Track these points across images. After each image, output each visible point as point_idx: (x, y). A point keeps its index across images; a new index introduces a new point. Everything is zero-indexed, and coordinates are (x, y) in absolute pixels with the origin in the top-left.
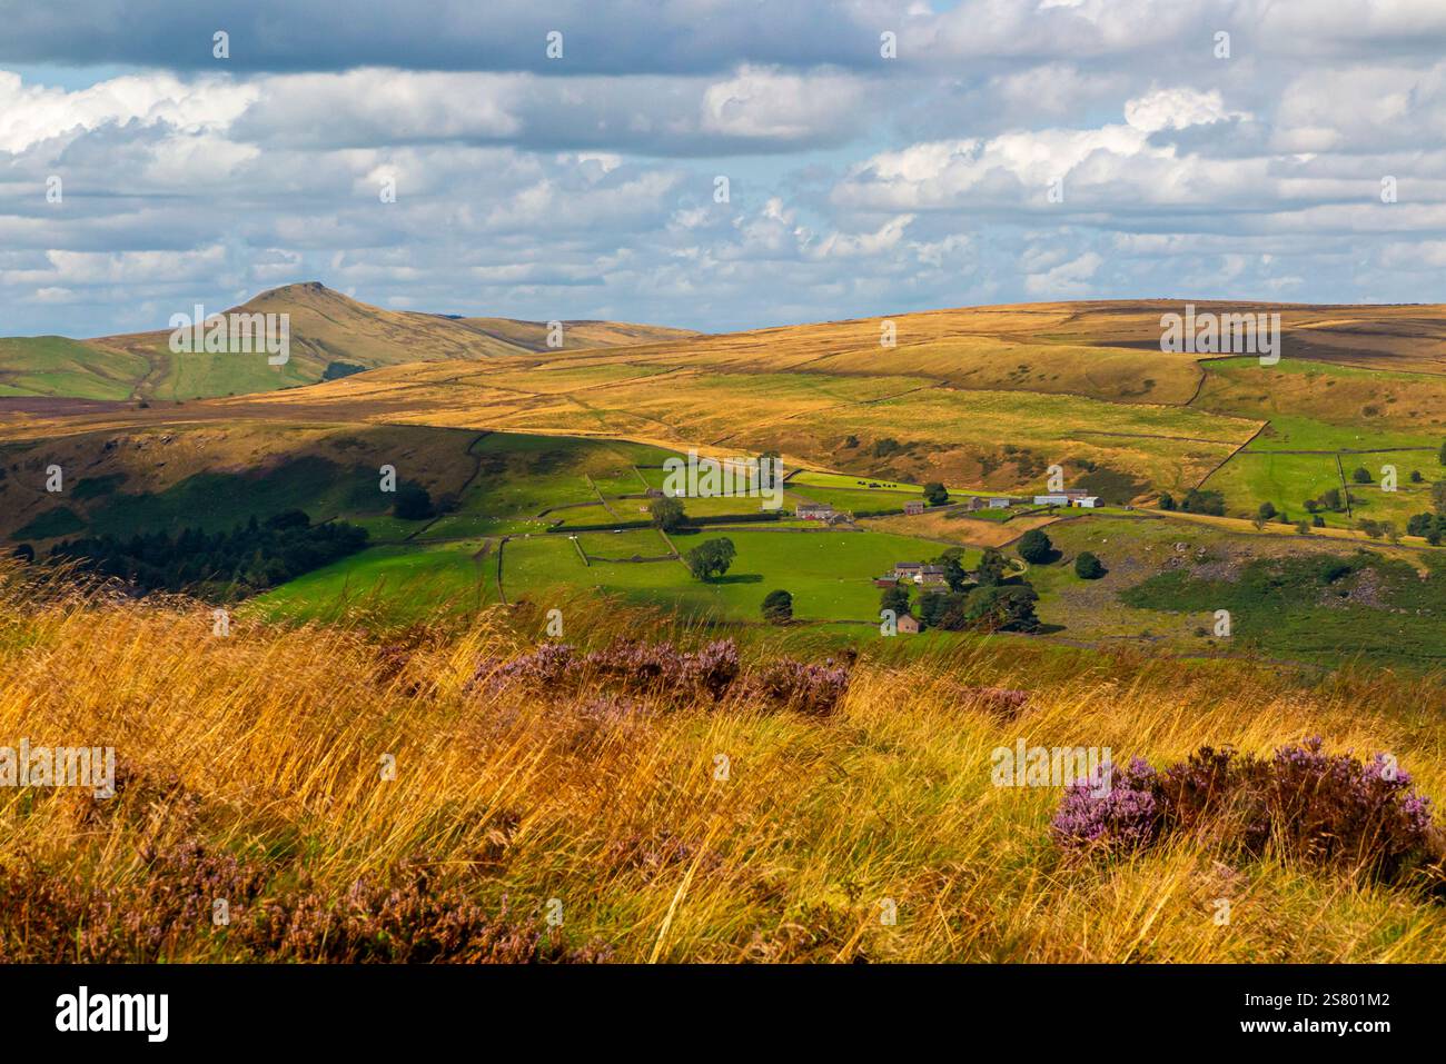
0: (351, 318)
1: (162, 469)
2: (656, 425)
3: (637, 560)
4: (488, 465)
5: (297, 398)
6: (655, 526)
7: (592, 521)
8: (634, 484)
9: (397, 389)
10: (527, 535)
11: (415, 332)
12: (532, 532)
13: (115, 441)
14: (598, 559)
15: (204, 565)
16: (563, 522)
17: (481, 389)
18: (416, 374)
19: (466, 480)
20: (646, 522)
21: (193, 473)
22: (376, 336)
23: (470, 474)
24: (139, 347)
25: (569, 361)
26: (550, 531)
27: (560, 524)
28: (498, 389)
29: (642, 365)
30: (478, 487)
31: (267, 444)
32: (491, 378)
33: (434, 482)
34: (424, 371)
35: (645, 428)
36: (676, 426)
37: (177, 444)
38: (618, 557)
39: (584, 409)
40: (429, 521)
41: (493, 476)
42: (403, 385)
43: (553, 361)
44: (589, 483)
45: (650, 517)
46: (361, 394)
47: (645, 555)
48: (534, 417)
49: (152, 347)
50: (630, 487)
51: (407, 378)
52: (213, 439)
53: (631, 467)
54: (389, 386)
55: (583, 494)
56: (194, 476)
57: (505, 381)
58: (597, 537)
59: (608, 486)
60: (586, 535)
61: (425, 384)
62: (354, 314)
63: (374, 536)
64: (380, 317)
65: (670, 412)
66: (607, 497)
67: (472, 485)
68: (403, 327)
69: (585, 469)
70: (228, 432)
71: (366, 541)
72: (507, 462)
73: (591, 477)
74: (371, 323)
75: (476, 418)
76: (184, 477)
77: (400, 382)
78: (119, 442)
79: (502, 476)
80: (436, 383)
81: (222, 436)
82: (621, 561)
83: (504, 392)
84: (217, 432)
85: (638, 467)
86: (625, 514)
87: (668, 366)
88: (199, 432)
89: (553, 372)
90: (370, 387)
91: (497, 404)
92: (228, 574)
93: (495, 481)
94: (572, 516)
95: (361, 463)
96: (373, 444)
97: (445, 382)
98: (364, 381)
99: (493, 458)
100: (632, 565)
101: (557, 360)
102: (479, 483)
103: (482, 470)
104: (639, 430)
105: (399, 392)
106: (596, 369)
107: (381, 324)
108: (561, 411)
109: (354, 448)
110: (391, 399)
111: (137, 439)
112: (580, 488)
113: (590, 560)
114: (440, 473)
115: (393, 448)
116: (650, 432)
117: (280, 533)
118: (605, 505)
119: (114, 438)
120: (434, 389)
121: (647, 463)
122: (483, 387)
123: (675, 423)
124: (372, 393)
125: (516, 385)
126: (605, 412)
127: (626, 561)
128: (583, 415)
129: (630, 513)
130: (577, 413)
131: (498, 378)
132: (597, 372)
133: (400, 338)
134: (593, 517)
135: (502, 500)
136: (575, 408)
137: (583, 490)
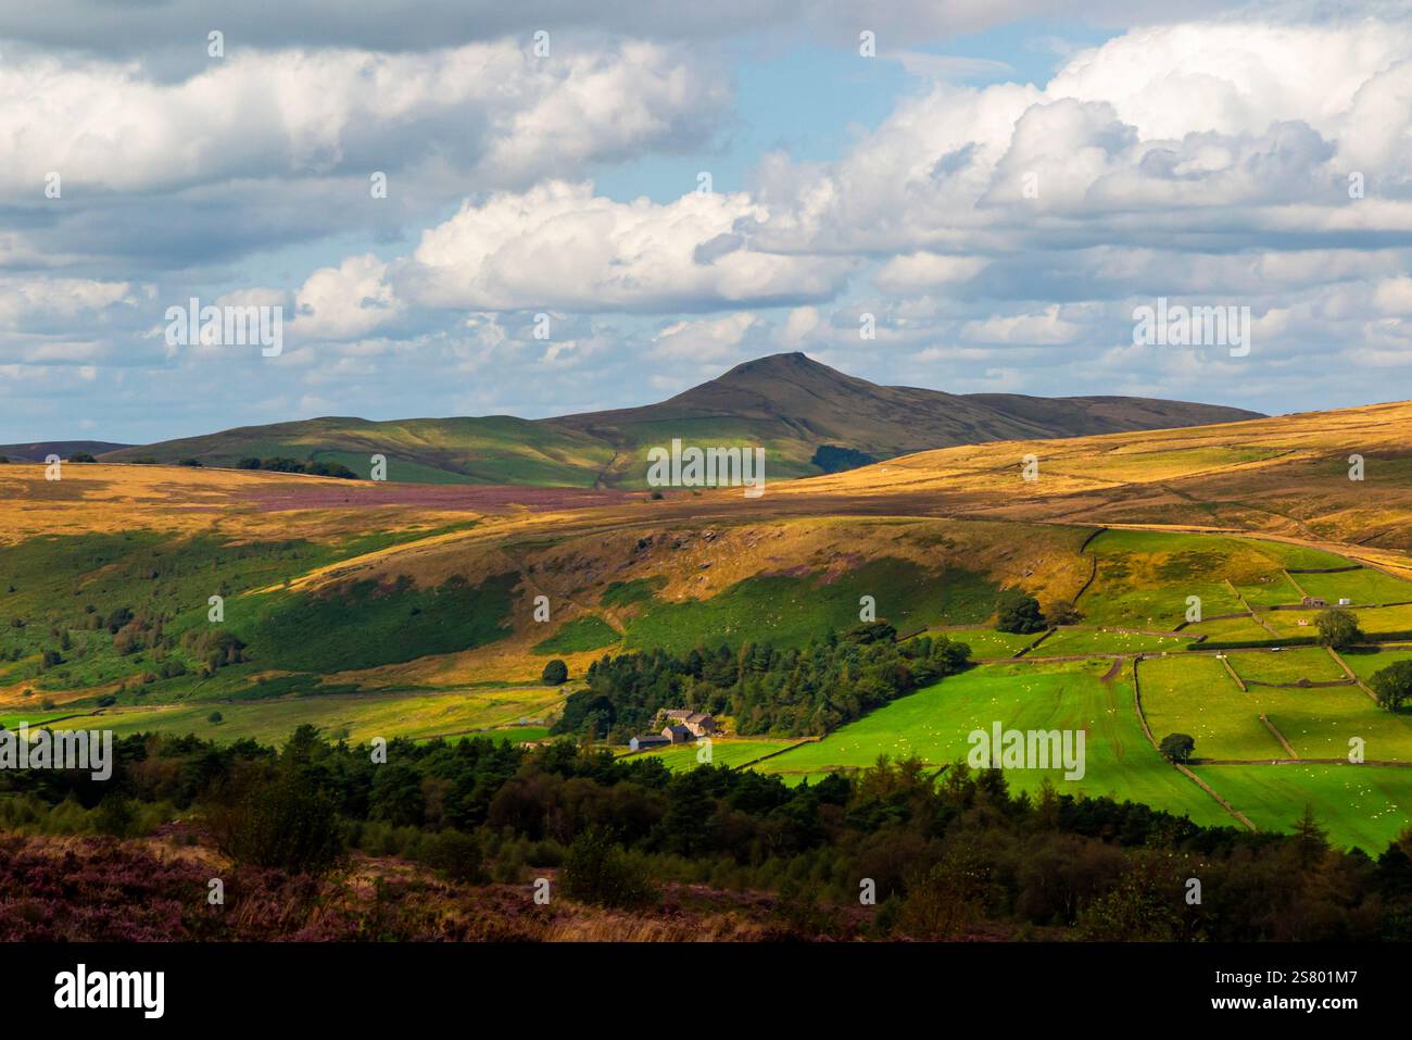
0: (840, 394)
1: (707, 571)
2: (1282, 520)
3: (1305, 684)
4: (1107, 567)
5: (831, 487)
6: (1321, 643)
7: (1241, 636)
8: (1286, 592)
9: (949, 477)
10: (1164, 654)
11: (914, 410)
12: (1169, 650)
13: (650, 539)
14: (1255, 683)
15: (780, 686)
16: (1206, 637)
17: (1053, 478)
18: (967, 459)
19: (1081, 585)
20: (1311, 638)
21: (745, 577)
22: (869, 416)
23: (1085, 580)
24: (598, 428)
25: (1151, 444)
26: (1192, 648)
27: (1203, 640)
28: (1073, 477)
29: (1243, 448)
30: (1097, 595)
31: (833, 542)
32: (1061, 463)
33: (1042, 588)
34: (976, 456)
35: (1269, 525)
36: (1307, 522)
37: (723, 543)
38: (1280, 682)
39: (1186, 502)
40: (1041, 634)
41: (1113, 582)
42: (957, 472)
43: (1130, 443)
44: (1232, 590)
45: (1315, 632)
46: (908, 483)
47: (1313, 678)
48: (1132, 511)
49: (614, 428)
50: (1282, 596)
51: (961, 463)
52: (767, 537)
53: (1280, 571)
54: (939, 474)
55: (1226, 603)
56: (746, 580)
57: (1079, 467)
58: (1252, 657)
59: (1254, 593)
60: (1238, 654)
61: (982, 471)
62: (843, 389)
63: (976, 653)
64: (872, 392)
65: (1298, 504)
66: (1256, 607)
67: (1090, 591)
68: (900, 405)
69: (1226, 574)
70: (785, 528)
71: (969, 659)
72: (1128, 565)
73: (1234, 583)
74: (863, 399)
75: (1059, 512)
76: (733, 582)
77: (951, 468)
78: (655, 540)
79: (1124, 581)
80: (994, 470)
81: (778, 533)
82: (1285, 685)
83: (1082, 481)
84: (772, 528)
85: (1288, 571)
86: (1282, 628)
87: (1275, 448)
88: (749, 528)
89: (1134, 457)
90: (915, 474)
91: (1079, 495)
92: (810, 696)
93: (1116, 587)
94: (1218, 631)
95: (950, 565)
96: (962, 543)
97: (1006, 468)
98: (906, 467)
99: (1114, 560)
100: (1299, 690)
101: (1136, 442)
102: (1097, 590)
103: (1100, 575)
104: (1262, 526)
105: (953, 480)
106: (1186, 452)
107: (874, 402)
108: (1162, 504)
109: (939, 547)
110: (946, 490)
111: (676, 536)
112: (1221, 596)
113: (1248, 685)
114: (1048, 577)
115: (985, 547)
116: (1277, 528)
117: (866, 649)
118: (1255, 617)
119: (648, 535)
120: (995, 476)
121: (1298, 567)
122: (1053, 474)
123: (1307, 518)
124: (920, 481)
125: (1094, 472)
126: (1216, 505)
127: (1291, 685)
128: (1191, 508)
129: (1286, 627)
130: (1183, 507)
131: (1068, 463)
132: (1188, 456)
133: (897, 418)
134: (1241, 632)
135: (1127, 611)
136: (1179, 501)
137: (1224, 599)
